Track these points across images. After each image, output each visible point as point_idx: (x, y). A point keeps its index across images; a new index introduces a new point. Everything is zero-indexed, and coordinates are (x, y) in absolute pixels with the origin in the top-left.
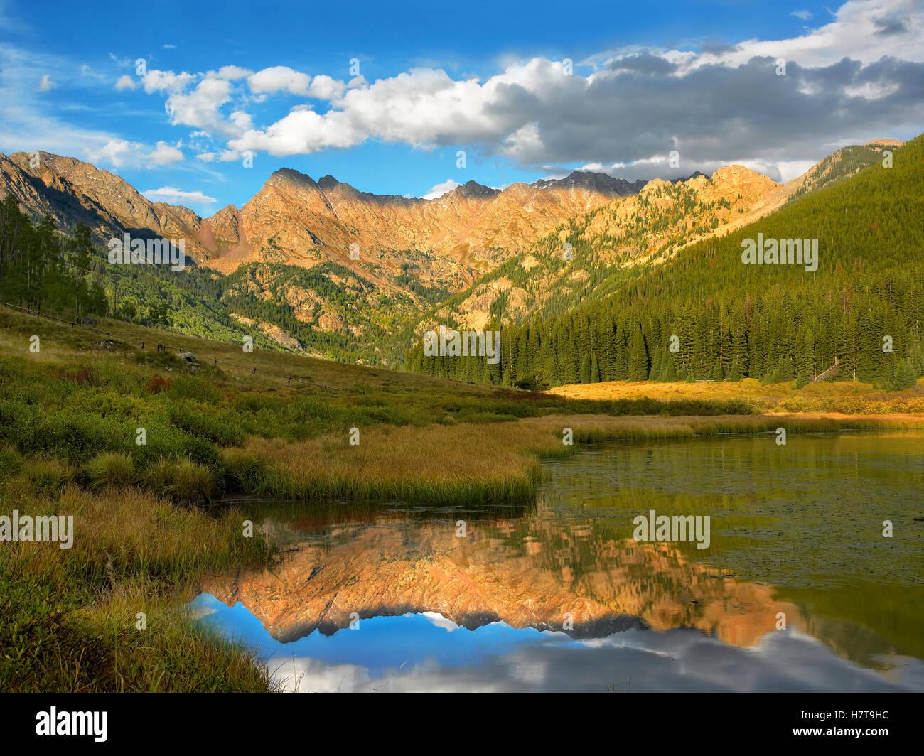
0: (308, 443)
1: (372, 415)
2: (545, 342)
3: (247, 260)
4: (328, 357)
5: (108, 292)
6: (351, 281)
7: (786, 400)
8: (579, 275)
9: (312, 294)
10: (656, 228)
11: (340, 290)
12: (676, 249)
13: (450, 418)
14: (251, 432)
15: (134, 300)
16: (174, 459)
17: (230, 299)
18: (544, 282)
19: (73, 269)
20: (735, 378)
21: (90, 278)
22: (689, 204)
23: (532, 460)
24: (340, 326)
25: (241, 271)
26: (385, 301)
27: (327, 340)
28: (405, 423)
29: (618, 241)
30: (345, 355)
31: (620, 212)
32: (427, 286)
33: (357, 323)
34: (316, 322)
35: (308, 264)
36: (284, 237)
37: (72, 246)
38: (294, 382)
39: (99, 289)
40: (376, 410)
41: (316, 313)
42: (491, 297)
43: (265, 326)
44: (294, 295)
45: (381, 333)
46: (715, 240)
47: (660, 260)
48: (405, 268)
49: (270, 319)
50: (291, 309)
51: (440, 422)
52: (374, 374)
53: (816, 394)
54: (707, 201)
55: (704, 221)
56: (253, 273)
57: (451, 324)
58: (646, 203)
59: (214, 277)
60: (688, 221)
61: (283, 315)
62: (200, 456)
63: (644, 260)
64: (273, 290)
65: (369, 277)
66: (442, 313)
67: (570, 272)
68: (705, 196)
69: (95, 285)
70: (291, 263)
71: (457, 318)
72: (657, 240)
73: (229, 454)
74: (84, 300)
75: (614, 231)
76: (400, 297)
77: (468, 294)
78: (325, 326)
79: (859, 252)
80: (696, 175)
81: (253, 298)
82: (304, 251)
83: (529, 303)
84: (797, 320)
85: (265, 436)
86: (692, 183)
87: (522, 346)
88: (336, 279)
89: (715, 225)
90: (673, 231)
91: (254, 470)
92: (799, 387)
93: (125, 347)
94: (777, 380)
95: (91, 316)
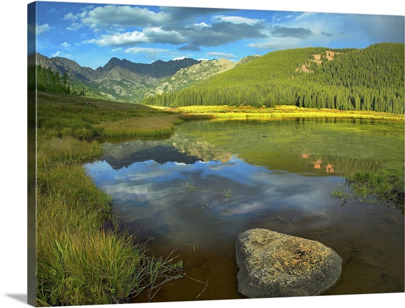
0: (116, 122)
1: (133, 115)
2: (177, 97)
3: (104, 79)
4: (123, 101)
5: (71, 89)
6: (129, 83)
7: (234, 110)
8: (185, 81)
9: (120, 87)
10: (204, 71)
11: (126, 85)
12: (209, 76)
13: (152, 115)
14: (102, 120)
15: (77, 90)
16: (82, 128)
17: (99, 89)
18: (177, 83)
19: (63, 84)
20: (222, 105)
21: (67, 85)
22: (212, 66)
23: (172, 124)
24: (126, 94)
25: (102, 82)
26: (137, 88)
27: (123, 97)
28: (141, 117)
29: (195, 74)
30: (128, 101)
31: (196, 67)
32: (148, 84)
33: (130, 93)
34: (121, 93)
35: (119, 80)
36: (113, 73)
37: (63, 78)
38: (115, 108)
39: (68, 88)
40: (134, 114)
41: (120, 92)
42: (164, 86)
43: (108, 95)
44: (115, 87)
45: (137, 95)
46: (218, 74)
47: (205, 78)
48: (142, 80)
49: (109, 93)
50: (114, 90)
51: (150, 116)
52: (134, 105)
53: (241, 108)
54: (216, 65)
55: (216, 70)
56: (105, 82)
57: (154, 93)
58: (202, 65)
59: (96, 84)
60: (212, 70)
61: (112, 92)
62: (88, 127)
63: (201, 78)
64: (110, 86)
65: (134, 82)
66: (151, 90)
67: (183, 81)
68: (216, 64)
69: (67, 87)
70: (115, 80)
71: (155, 91)
72: (204, 74)
73: (95, 126)
74: (65, 91)
75: (194, 72)
76: (141, 87)
77: (158, 86)
78: (123, 94)
79: (251, 78)
80: (214, 60)
81: (105, 88)
82: (118, 77)
83: (173, 88)
84: (237, 92)
85: (105, 121)
86: (213, 61)
87: (171, 98)
88: (125, 83)
89: (218, 71)
90: (208, 72)
91: (102, 130)
92: (237, 107)
93: (74, 101)
94: (232, 106)
95: (66, 95)
